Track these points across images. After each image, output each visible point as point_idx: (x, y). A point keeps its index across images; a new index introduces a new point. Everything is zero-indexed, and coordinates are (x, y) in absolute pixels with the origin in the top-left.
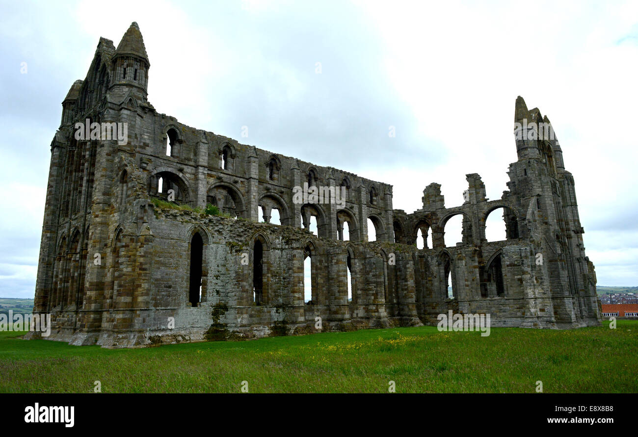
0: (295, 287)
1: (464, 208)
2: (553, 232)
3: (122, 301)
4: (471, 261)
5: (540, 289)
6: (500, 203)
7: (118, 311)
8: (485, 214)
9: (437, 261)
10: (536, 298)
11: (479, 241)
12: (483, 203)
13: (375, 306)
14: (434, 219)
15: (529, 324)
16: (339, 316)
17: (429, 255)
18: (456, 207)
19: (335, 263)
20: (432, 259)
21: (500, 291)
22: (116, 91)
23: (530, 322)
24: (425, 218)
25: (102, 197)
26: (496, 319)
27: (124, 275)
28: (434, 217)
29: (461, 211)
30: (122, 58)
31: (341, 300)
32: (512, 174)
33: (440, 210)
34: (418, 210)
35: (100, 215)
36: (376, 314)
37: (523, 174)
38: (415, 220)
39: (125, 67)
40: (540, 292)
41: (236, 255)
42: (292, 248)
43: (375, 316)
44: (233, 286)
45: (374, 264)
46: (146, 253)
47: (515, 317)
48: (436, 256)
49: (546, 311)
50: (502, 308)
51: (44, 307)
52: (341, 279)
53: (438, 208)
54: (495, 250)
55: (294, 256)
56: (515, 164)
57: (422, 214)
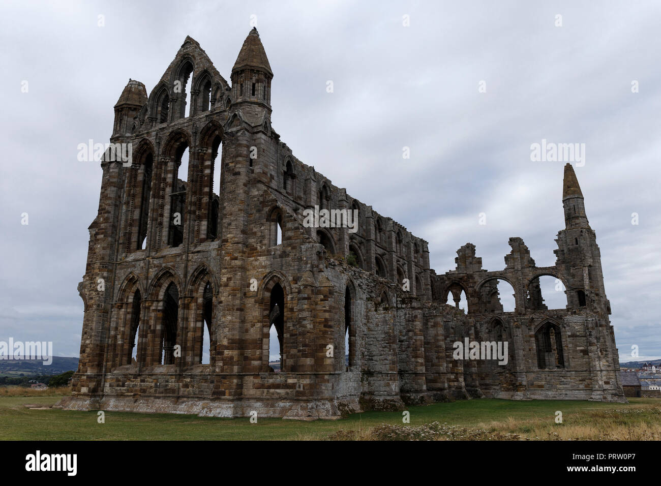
0: (418, 352)
1: (506, 273)
2: (604, 304)
3: (308, 363)
4: (527, 330)
5: (604, 361)
6: (547, 271)
7: (304, 376)
8: (529, 280)
9: (487, 328)
10: (601, 371)
11: (523, 309)
12: (528, 269)
13: (455, 374)
14: (471, 283)
15: (598, 397)
16: (439, 385)
17: (478, 321)
18: (497, 271)
19: (431, 326)
20: (481, 325)
21: (561, 363)
22: (247, 109)
23: (599, 395)
24: (459, 280)
25: (242, 236)
26: (556, 392)
27: (308, 333)
28: (471, 281)
29: (502, 275)
30: (252, 71)
31: (441, 367)
32: (560, 242)
33: (478, 273)
34: (450, 271)
35: (239, 257)
36: (456, 384)
37: (574, 243)
38: (447, 282)
39: (254, 82)
40: (605, 364)
41: (384, 313)
42: (412, 308)
43: (454, 385)
44: (381, 349)
45: (452, 328)
46: (331, 307)
47: (577, 390)
48: (486, 322)
49: (611, 383)
50: (563, 380)
51: (99, 368)
52: (440, 344)
53: (475, 270)
54: (540, 319)
55: (416, 317)
56: (564, 231)
57: (455, 276)
